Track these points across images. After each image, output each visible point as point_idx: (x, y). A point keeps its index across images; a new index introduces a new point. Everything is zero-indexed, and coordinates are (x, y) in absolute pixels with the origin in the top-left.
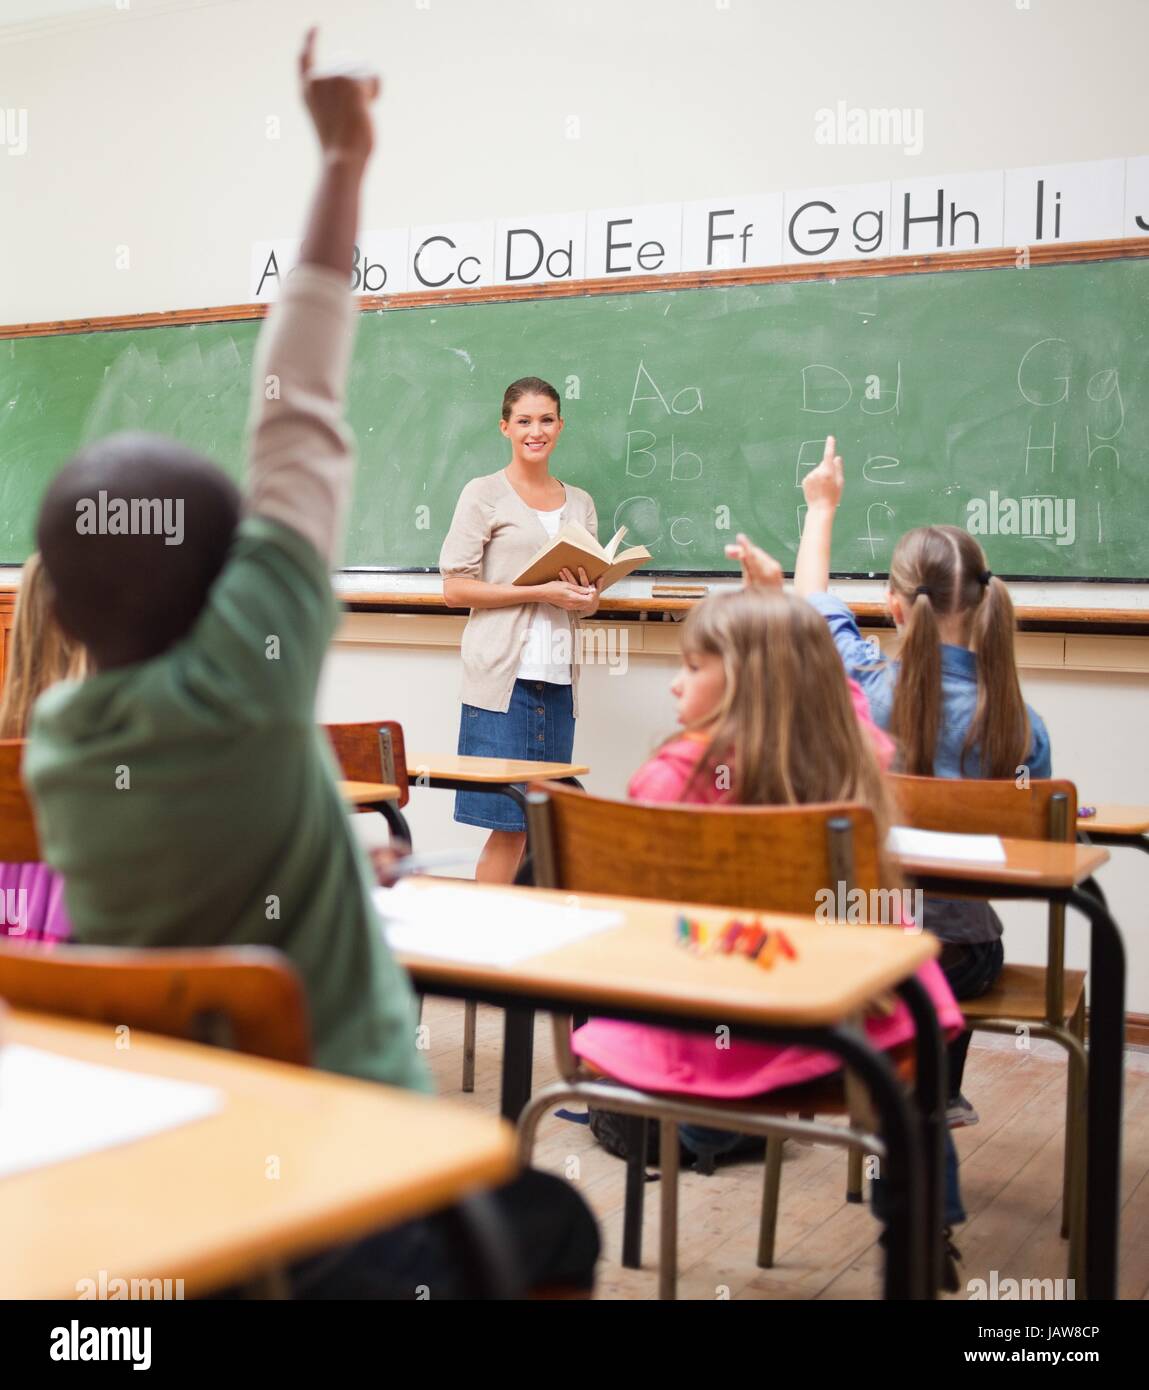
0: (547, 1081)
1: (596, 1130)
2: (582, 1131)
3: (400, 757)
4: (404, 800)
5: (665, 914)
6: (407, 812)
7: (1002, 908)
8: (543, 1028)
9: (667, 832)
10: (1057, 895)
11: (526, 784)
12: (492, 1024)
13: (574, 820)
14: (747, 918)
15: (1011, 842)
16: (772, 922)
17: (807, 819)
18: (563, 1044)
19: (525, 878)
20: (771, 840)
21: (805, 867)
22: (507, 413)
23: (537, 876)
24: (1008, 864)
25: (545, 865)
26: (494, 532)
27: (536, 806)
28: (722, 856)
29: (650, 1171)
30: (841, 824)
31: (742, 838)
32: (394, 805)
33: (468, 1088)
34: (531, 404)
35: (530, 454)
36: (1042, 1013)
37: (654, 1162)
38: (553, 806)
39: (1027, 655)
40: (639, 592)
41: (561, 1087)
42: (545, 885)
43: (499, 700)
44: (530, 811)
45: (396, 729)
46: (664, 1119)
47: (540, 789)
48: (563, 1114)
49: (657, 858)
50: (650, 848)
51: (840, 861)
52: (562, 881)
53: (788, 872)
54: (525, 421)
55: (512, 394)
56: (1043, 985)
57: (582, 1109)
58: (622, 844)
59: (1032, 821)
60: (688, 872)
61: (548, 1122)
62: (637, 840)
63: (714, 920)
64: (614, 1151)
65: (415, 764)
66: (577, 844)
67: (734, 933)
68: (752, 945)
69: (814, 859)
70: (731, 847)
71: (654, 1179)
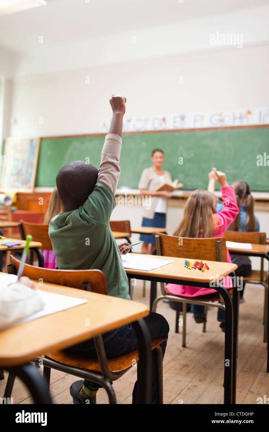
0: (160, 295)
2: (167, 305)
3: (130, 228)
4: (130, 236)
5: (183, 260)
6: (131, 239)
8: (159, 284)
10: (262, 256)
12: (148, 283)
13: (165, 241)
14: (199, 261)
15: (253, 245)
16: (204, 262)
17: (212, 240)
18: (163, 287)
19: (154, 253)
20: (205, 245)
21: (211, 250)
22: (153, 155)
23: (157, 253)
24: (253, 249)
25: (159, 251)
26: (150, 181)
27: (157, 238)
28: (195, 248)
30: (218, 241)
31: (199, 244)
32: (128, 237)
34: (158, 154)
35: (158, 164)
36: (259, 279)
37: (181, 311)
38: (160, 238)
40: (180, 193)
41: (162, 296)
42: (159, 255)
43: (151, 216)
44: (156, 239)
45: (129, 222)
46: (184, 302)
47: (158, 234)
48: (164, 302)
51: (219, 249)
52: (162, 254)
53: (208, 251)
54: (157, 158)
55: (154, 152)
56: (259, 274)
57: (167, 300)
58: (174, 246)
59: (257, 240)
60: (188, 251)
61: (160, 304)
63: (192, 261)
64: (174, 309)
65: (133, 228)
66: (165, 245)
67: (197, 264)
68: (200, 267)
69: (214, 249)
70: (197, 246)
71: (181, 314)
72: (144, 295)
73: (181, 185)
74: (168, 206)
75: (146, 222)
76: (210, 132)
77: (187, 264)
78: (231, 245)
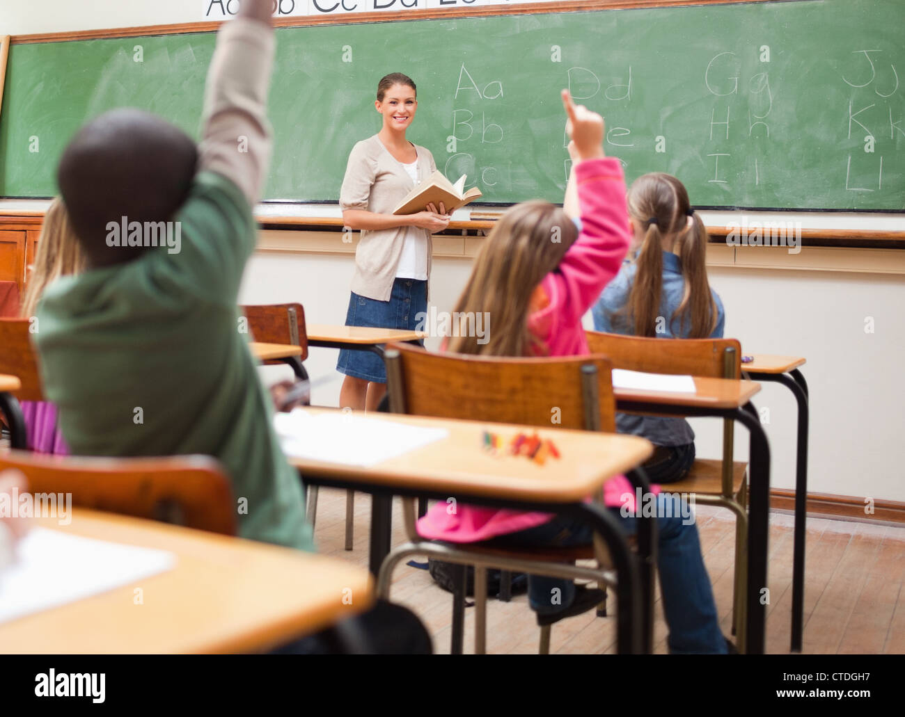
0: (400, 543)
1: (433, 574)
2: (424, 575)
3: (302, 327)
4: (305, 355)
5: (475, 429)
6: (307, 364)
7: (694, 422)
8: (397, 507)
9: (476, 376)
10: (729, 414)
11: (385, 345)
12: (364, 505)
13: (416, 368)
14: (528, 431)
15: (699, 379)
16: (543, 434)
17: (568, 366)
18: (410, 517)
19: (383, 407)
20: (545, 380)
21: (566, 397)
22: (381, 97)
23: (392, 405)
24: (697, 394)
25: (397, 398)
26: (377, 178)
27: (391, 359)
28: (513, 391)
29: (469, 600)
30: (589, 369)
31: (527, 379)
32: (298, 360)
33: (349, 548)
34: (398, 91)
35: (396, 125)
36: (720, 490)
37: (471, 594)
38: (402, 359)
39: (713, 257)
41: (409, 546)
42: (397, 412)
43: (384, 293)
44: (388, 362)
45: (300, 308)
47: (393, 348)
48: (412, 564)
49: (470, 393)
50: (466, 387)
51: (590, 393)
52: (408, 409)
53: (556, 400)
54: (394, 102)
55: (385, 83)
56: (720, 473)
57: (424, 560)
58: (447, 384)
59: (713, 366)
60: (491, 401)
61: (401, 570)
62: (457, 381)
63: (507, 433)
64: (445, 587)
65: (311, 333)
66: (419, 384)
67: (520, 441)
68: (531, 449)
69: (573, 392)
70: (518, 384)
71: (470, 605)
73: (475, 192)
74: (431, 258)
77: (490, 441)
78: (627, 382)
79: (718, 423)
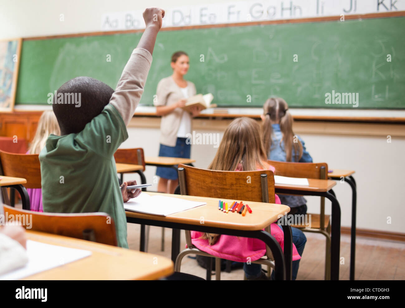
0: (184, 248)
1: (198, 261)
2: (194, 262)
3: (143, 158)
4: (144, 170)
5: (216, 201)
6: (145, 173)
8: (183, 233)
9: (217, 178)
10: (323, 194)
11: (178, 165)
12: (169, 232)
13: (191, 175)
14: (239, 202)
15: (310, 180)
16: (245, 203)
17: (255, 173)
18: (189, 238)
19: (177, 192)
20: (245, 180)
21: (255, 187)
23: (181, 192)
24: (310, 186)
25: (183, 188)
26: (169, 95)
27: (181, 171)
28: (232, 185)
29: (213, 272)
30: (263, 175)
31: (237, 179)
32: (141, 171)
34: (182, 58)
36: (319, 226)
37: (214, 269)
38: (185, 171)
40: (210, 112)
41: (188, 249)
42: (183, 194)
43: (172, 143)
45: (142, 150)
46: (216, 257)
47: (182, 166)
48: (189, 257)
49: (214, 185)
50: (212, 183)
51: (264, 186)
52: (188, 193)
53: (250, 189)
56: (319, 219)
57: (194, 255)
58: (204, 182)
59: (316, 174)
60: (223, 189)
61: (185, 259)
62: (208, 180)
63: (229, 203)
64: (203, 267)
65: (147, 159)
66: (191, 181)
67: (236, 205)
68: (240, 210)
69: (257, 185)
70: (234, 182)
71: (214, 274)
72: (163, 249)
75: (164, 151)
76: (249, 28)
77: (222, 206)
78: (281, 181)
79: (318, 199)
